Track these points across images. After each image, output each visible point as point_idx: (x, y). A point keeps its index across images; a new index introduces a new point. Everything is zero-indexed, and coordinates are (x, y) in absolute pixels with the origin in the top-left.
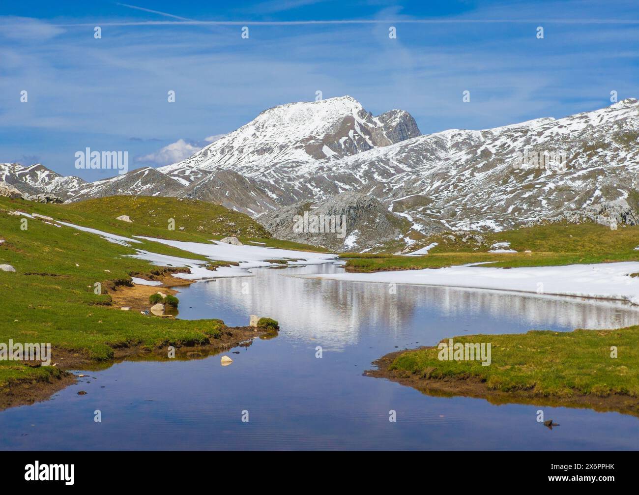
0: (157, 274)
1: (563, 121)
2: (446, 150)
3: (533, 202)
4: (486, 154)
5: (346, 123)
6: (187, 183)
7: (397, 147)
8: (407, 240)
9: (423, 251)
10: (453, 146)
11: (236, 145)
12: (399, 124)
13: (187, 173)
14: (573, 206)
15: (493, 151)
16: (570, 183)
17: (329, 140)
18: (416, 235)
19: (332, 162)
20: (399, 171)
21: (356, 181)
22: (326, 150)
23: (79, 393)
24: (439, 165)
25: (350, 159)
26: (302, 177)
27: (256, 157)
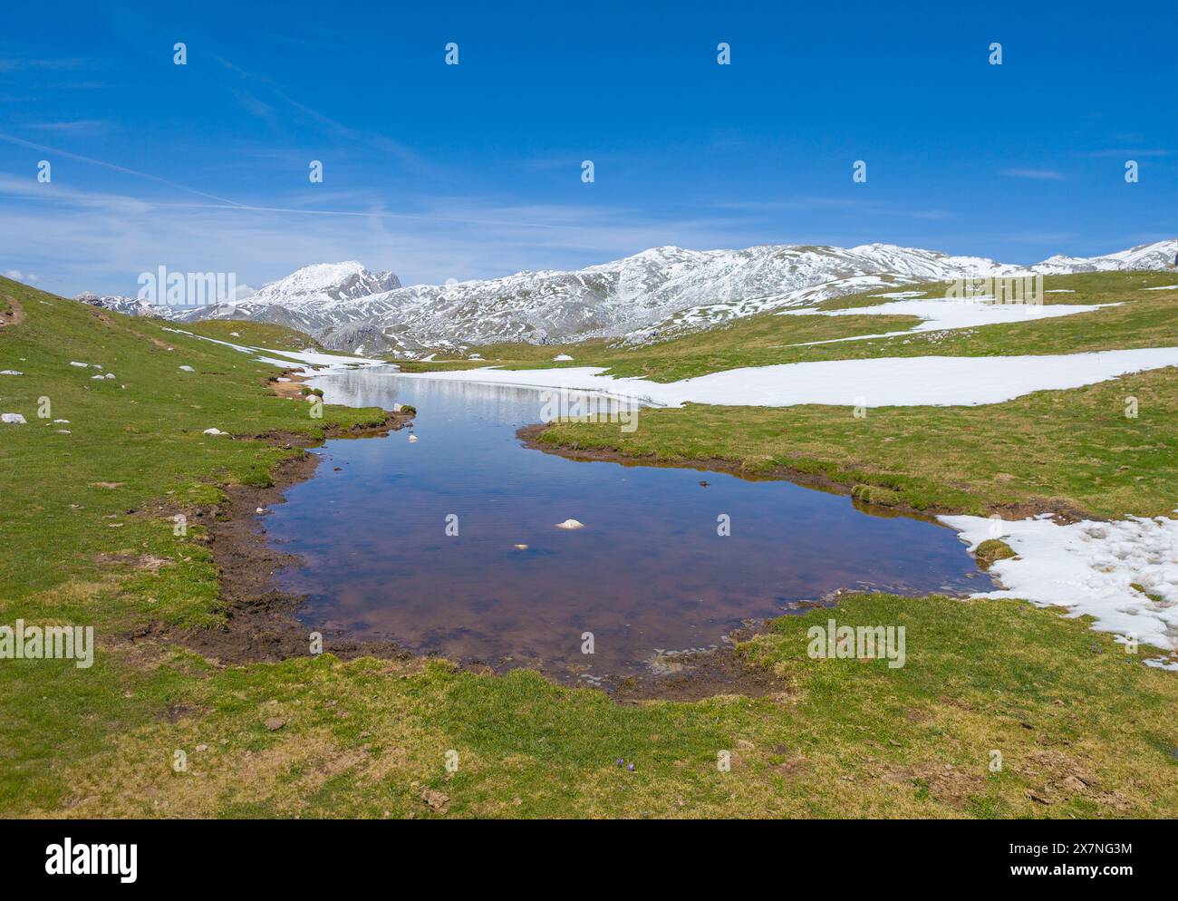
0: (286, 373)
1: (488, 283)
2: (416, 296)
3: (470, 330)
4: (442, 300)
5: (354, 279)
6: (249, 313)
7: (386, 294)
8: (394, 351)
10: (422, 295)
11: (281, 290)
12: (388, 280)
13: (249, 306)
14: (494, 333)
15: (446, 299)
16: (492, 319)
17: (342, 288)
19: (346, 302)
20: (388, 309)
21: (361, 314)
22: (341, 294)
23: (336, 470)
24: (413, 306)
25: (357, 301)
26: (326, 311)
27: (295, 297)
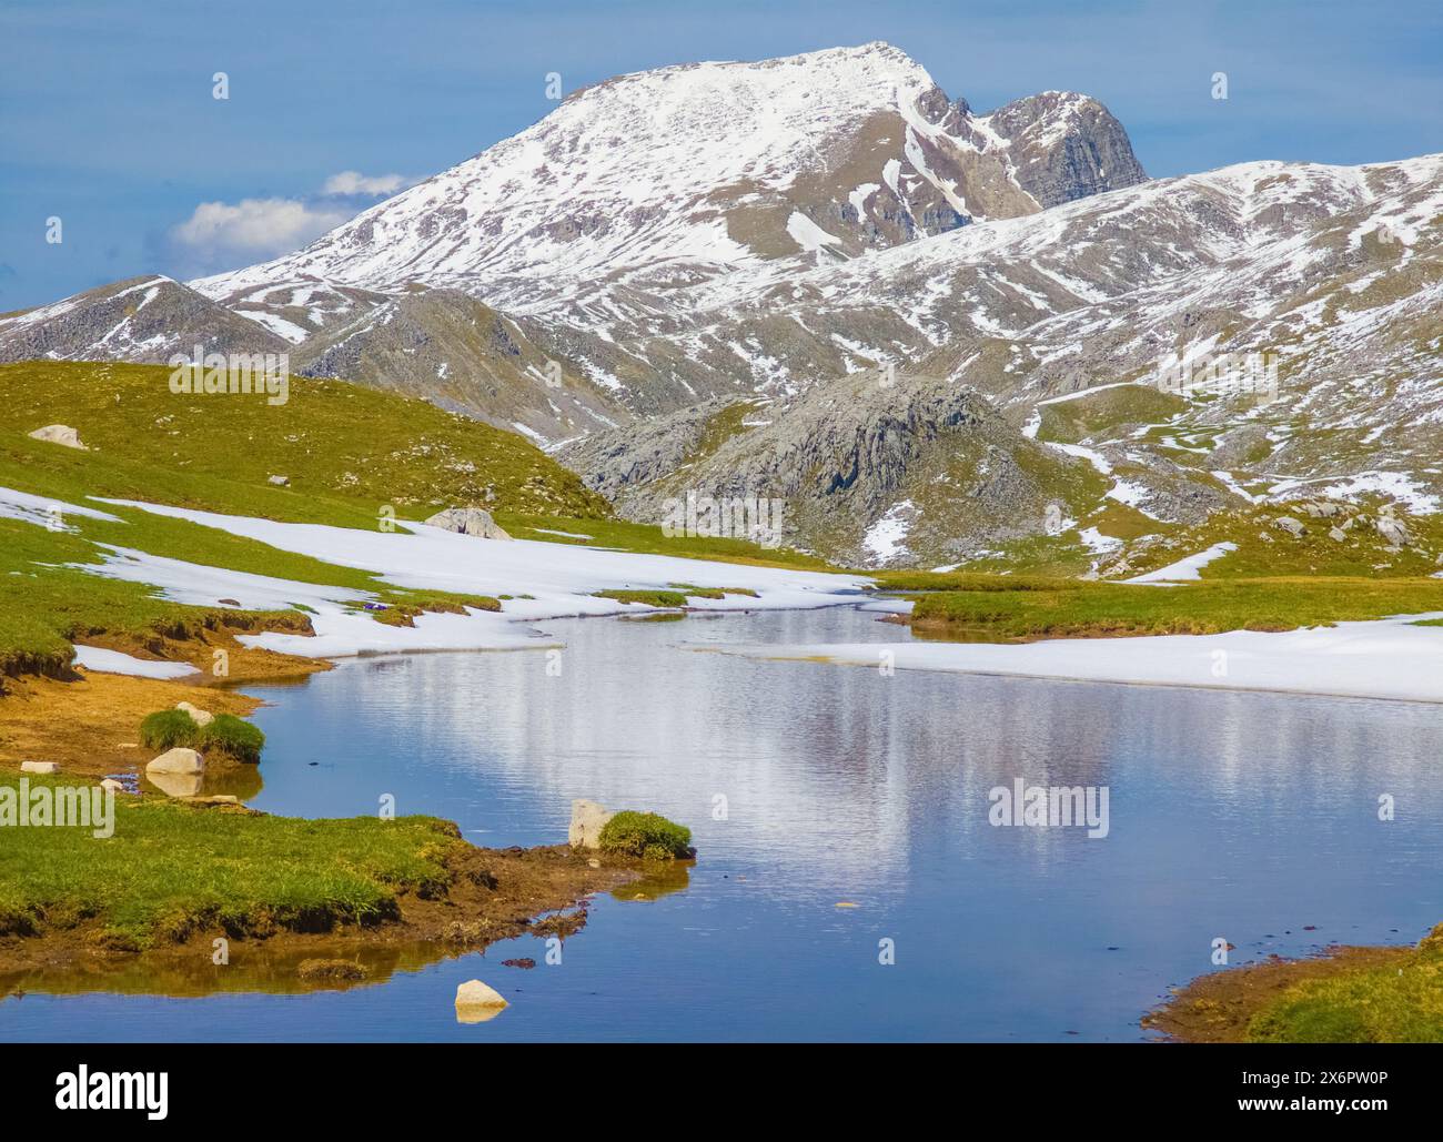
0: (180, 633)
2: (1234, 231)
4: (1381, 246)
5: (876, 137)
7: (1052, 223)
8: (1091, 536)
9: (1184, 570)
10: (1260, 220)
11: (476, 206)
12: (1068, 143)
13: (300, 299)
15: (1409, 236)
17: (812, 194)
18: (1124, 522)
19: (821, 271)
20: (1063, 301)
21: (908, 334)
22: (801, 227)
24: (1209, 284)
25: (888, 261)
26: (714, 317)
27: (547, 247)
